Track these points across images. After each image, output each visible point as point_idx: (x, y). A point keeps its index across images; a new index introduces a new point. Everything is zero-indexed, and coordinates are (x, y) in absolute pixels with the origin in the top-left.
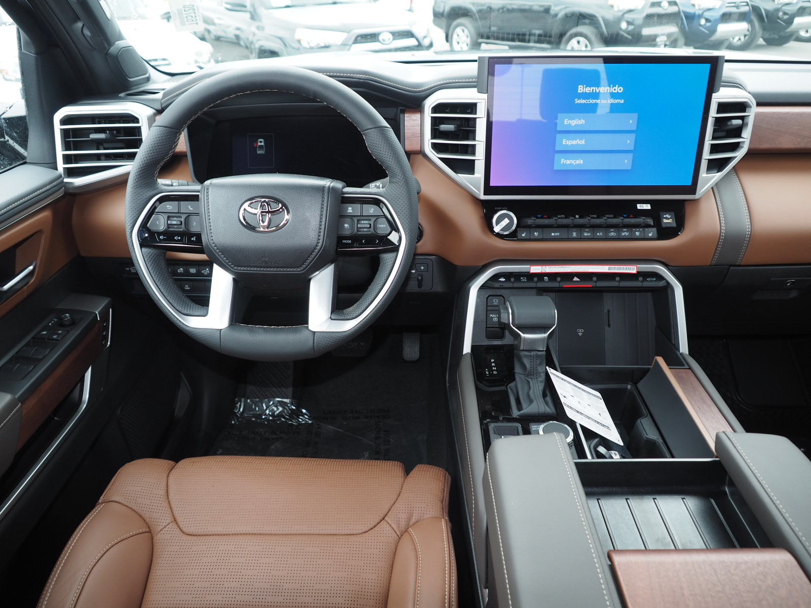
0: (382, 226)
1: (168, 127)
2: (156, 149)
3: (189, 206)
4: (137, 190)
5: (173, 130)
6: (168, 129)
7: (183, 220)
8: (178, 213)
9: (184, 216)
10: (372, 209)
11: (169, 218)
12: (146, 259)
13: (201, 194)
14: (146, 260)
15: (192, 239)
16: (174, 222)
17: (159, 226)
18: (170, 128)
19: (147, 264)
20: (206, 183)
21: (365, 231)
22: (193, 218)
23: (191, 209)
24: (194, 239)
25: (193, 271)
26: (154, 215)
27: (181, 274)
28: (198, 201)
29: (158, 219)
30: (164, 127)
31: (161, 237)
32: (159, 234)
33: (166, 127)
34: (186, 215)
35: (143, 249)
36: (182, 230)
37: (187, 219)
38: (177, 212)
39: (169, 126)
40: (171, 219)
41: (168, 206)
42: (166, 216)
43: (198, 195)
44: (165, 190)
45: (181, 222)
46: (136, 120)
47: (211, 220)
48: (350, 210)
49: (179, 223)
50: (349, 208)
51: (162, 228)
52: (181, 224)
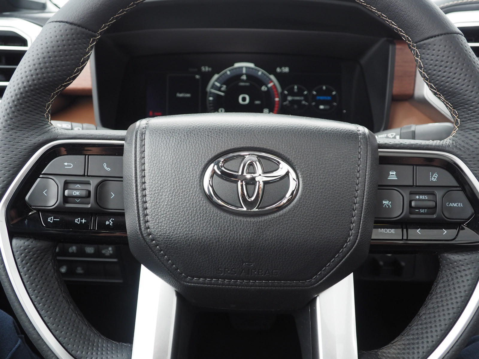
0: (455, 205)
1: (75, 25)
2: (51, 62)
3: (105, 165)
4: (10, 132)
5: (84, 30)
6: (75, 27)
7: (92, 188)
8: (84, 176)
9: (94, 182)
10: (436, 176)
11: (66, 185)
12: (19, 261)
13: (130, 144)
14: (19, 263)
15: (107, 223)
16: (77, 193)
17: (46, 199)
18: (79, 26)
19: (21, 270)
20: (138, 123)
21: (422, 214)
22: (112, 186)
23: (108, 169)
24: (110, 222)
25: (90, 250)
26: (39, 179)
27: (73, 254)
28: (122, 155)
29: (46, 187)
30: (67, 22)
31: (50, 220)
32: (47, 212)
33: (71, 24)
34: (98, 180)
35: (14, 241)
36: (89, 206)
37: (100, 187)
38: (82, 173)
39: (76, 22)
40: (71, 186)
41: (66, 164)
42: (61, 181)
43: (122, 146)
44: (62, 135)
45: (89, 192)
46: (23, 42)
47: (147, 192)
48: (393, 175)
49: (84, 193)
50: (391, 173)
51: (52, 202)
52: (89, 195)
